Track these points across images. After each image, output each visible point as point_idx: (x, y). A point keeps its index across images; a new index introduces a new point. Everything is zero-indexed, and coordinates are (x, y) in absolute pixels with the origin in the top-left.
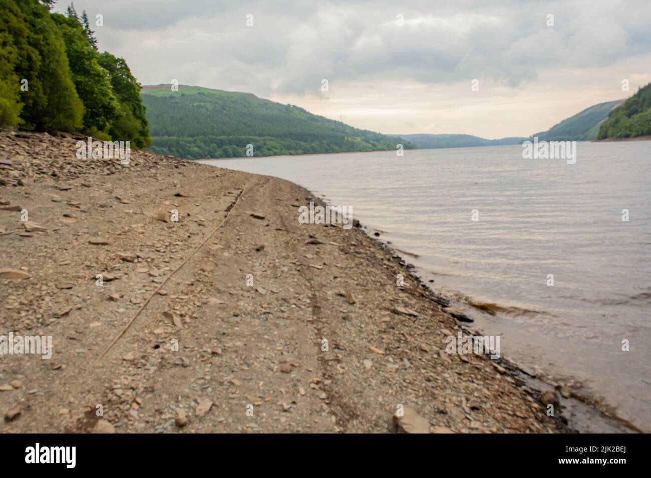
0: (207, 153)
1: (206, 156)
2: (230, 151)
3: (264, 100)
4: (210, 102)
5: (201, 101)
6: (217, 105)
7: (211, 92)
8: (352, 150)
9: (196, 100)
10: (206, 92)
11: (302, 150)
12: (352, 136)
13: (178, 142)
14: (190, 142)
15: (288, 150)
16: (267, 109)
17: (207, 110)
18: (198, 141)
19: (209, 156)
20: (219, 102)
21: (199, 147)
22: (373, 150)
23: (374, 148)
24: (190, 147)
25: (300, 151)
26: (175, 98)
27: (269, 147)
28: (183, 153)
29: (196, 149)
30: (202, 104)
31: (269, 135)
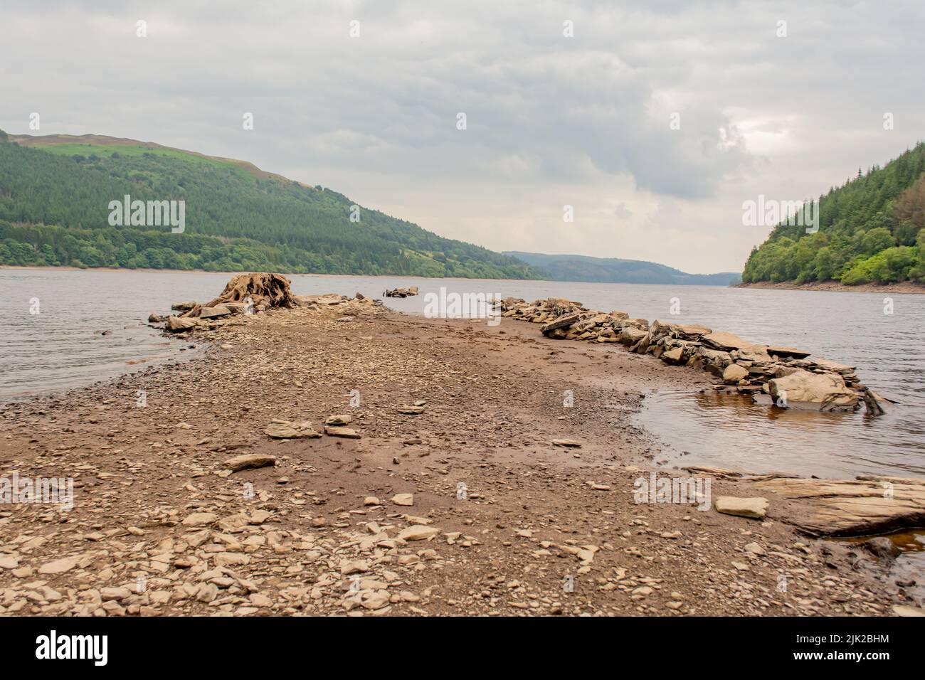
0: (113, 258)
1: (111, 262)
2: (160, 259)
3: (270, 175)
4: (161, 171)
5: (143, 168)
6: (172, 178)
7: (169, 154)
8: (404, 272)
9: (136, 166)
10: (159, 154)
11: (306, 265)
12: (421, 248)
13: (59, 236)
14: (86, 238)
15: (276, 263)
16: (270, 191)
17: (151, 184)
18: (101, 237)
19: (117, 265)
20: (177, 172)
21: (100, 247)
22: (446, 276)
23: (450, 272)
24: (82, 245)
25: (301, 267)
26: (99, 159)
27: (238, 256)
28: (65, 254)
29: (93, 250)
30: (145, 174)
31: (248, 236)
